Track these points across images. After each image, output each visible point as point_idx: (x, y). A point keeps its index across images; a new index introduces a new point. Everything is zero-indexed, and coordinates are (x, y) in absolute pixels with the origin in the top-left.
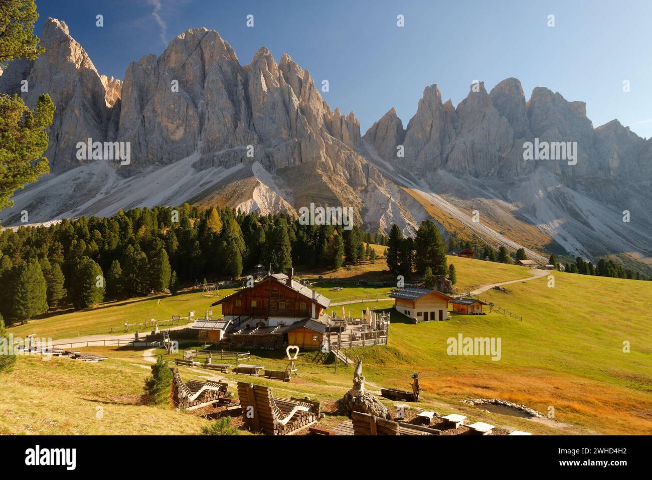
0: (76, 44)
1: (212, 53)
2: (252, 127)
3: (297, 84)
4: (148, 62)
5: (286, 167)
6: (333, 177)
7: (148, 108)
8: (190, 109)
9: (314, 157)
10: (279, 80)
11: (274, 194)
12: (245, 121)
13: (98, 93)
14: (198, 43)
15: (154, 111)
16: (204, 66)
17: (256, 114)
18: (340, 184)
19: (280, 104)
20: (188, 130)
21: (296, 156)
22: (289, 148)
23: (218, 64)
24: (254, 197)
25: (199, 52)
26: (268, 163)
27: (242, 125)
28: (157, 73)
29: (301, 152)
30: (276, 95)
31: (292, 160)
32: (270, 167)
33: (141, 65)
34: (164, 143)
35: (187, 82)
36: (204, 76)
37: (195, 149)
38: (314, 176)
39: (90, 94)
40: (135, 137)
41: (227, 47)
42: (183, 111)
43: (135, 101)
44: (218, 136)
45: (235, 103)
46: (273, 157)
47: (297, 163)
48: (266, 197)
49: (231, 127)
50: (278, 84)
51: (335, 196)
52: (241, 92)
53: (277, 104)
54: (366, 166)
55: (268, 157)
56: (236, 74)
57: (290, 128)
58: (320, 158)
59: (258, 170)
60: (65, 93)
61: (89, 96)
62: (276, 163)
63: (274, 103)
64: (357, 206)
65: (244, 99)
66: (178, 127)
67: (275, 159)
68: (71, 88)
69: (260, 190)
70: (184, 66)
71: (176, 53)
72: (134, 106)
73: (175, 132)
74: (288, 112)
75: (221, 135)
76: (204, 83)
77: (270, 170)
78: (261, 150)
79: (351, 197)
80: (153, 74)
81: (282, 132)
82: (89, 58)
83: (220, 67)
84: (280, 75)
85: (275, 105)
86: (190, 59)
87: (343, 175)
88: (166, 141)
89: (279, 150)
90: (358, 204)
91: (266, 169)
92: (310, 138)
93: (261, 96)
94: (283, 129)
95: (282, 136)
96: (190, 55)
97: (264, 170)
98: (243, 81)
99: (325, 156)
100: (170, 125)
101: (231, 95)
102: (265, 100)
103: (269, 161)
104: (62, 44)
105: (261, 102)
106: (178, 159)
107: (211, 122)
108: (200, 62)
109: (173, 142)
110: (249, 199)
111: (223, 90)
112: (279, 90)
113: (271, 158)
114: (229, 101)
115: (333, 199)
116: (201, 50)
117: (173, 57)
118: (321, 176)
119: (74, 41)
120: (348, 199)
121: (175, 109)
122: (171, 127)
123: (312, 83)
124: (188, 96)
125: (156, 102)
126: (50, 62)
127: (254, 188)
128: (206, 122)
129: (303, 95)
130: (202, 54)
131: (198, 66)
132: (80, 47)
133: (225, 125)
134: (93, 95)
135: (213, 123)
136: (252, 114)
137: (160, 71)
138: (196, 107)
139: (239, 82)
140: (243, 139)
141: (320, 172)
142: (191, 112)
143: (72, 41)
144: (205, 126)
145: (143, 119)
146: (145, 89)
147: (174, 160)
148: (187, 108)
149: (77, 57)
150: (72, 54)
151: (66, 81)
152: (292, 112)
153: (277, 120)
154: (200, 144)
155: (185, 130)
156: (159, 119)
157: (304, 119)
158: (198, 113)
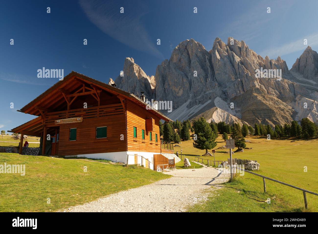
0: (136, 65)
1: (192, 49)
2: (215, 80)
3: (238, 50)
4: (164, 63)
5: (236, 96)
6: (266, 96)
7: (166, 83)
8: (184, 79)
9: (251, 87)
10: (227, 51)
11: (226, 113)
12: (211, 77)
13: (147, 83)
14: (185, 47)
15: (169, 85)
16: (189, 57)
17: (216, 72)
18: (272, 99)
19: (228, 63)
20: (184, 89)
21: (240, 89)
22: (236, 85)
23: (195, 54)
24: (213, 117)
25: (186, 52)
26: (224, 97)
27: (209, 79)
28: (169, 67)
29: (243, 86)
30: (226, 59)
31: (238, 92)
32: (226, 98)
33: (162, 66)
34: (174, 99)
35: (182, 67)
36: (190, 61)
37: (188, 98)
38: (252, 98)
39: (143, 84)
40: (161, 99)
41: (199, 44)
42: (181, 81)
43: (161, 82)
44: (198, 89)
45: (205, 70)
46: (227, 93)
47: (242, 93)
48: (221, 116)
49: (204, 82)
50: (226, 53)
51: (269, 108)
52: (208, 64)
53: (226, 64)
54: (292, 85)
55: (225, 93)
56: (205, 56)
57: (236, 74)
58: (255, 86)
59: (218, 102)
60: (133, 87)
61: (143, 85)
62: (229, 96)
63: (225, 63)
64: (288, 111)
65: (210, 67)
66: (180, 90)
67: (228, 94)
68: (136, 84)
69: (217, 112)
70: (180, 60)
71: (176, 55)
72: (160, 85)
73: (179, 92)
74: (233, 66)
75: (200, 88)
76: (190, 65)
77: (227, 100)
78: (219, 90)
79: (282, 107)
80: (167, 68)
81: (231, 78)
82: (142, 69)
83: (196, 55)
84: (227, 49)
85: (225, 64)
86: (182, 56)
87: (275, 94)
88: (175, 98)
89: (230, 88)
90: (288, 110)
91: (223, 100)
92: (247, 76)
93: (217, 62)
94: (232, 76)
95: (232, 80)
96: (182, 54)
97: (222, 101)
98: (209, 58)
99: (260, 84)
100: (176, 89)
101: (203, 67)
102: (219, 64)
103: (225, 95)
104: (131, 67)
105: (218, 65)
106: (181, 105)
107: (194, 83)
108: (187, 56)
109: (178, 97)
110: (210, 118)
111: (199, 65)
112: (227, 56)
113: (226, 94)
114: (202, 70)
115: (267, 110)
116: (187, 50)
117: (175, 57)
118: (256, 97)
119: (135, 64)
120: (280, 108)
121: (177, 81)
122: (177, 90)
123: (247, 46)
124: (183, 73)
125: (169, 80)
126: (127, 75)
127: (214, 112)
128: (193, 84)
129: (243, 55)
130: (188, 52)
131: (186, 58)
132: (138, 66)
133: (201, 82)
134: (145, 85)
135: (196, 83)
136: (214, 73)
137: (170, 66)
138: (188, 78)
139: (207, 59)
140: (210, 87)
141: (255, 94)
142: (185, 81)
143: (134, 64)
144: (193, 86)
145: (164, 90)
146: (165, 76)
147: (179, 106)
148: (183, 79)
149: (137, 70)
150: (135, 69)
151: (133, 81)
152: (235, 65)
153: (228, 72)
154: (191, 95)
155: (183, 90)
156: (171, 88)
157: (242, 67)
158: (188, 80)
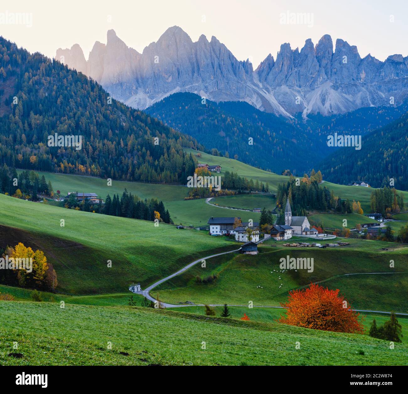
5: (212, 91)
21: (216, 87)
22: (213, 84)
29: (218, 85)
32: (207, 92)
57: (215, 75)
62: (209, 90)
74: (213, 68)
89: (210, 85)
92: (221, 80)
94: (211, 76)
105: (203, 64)
153: (209, 72)
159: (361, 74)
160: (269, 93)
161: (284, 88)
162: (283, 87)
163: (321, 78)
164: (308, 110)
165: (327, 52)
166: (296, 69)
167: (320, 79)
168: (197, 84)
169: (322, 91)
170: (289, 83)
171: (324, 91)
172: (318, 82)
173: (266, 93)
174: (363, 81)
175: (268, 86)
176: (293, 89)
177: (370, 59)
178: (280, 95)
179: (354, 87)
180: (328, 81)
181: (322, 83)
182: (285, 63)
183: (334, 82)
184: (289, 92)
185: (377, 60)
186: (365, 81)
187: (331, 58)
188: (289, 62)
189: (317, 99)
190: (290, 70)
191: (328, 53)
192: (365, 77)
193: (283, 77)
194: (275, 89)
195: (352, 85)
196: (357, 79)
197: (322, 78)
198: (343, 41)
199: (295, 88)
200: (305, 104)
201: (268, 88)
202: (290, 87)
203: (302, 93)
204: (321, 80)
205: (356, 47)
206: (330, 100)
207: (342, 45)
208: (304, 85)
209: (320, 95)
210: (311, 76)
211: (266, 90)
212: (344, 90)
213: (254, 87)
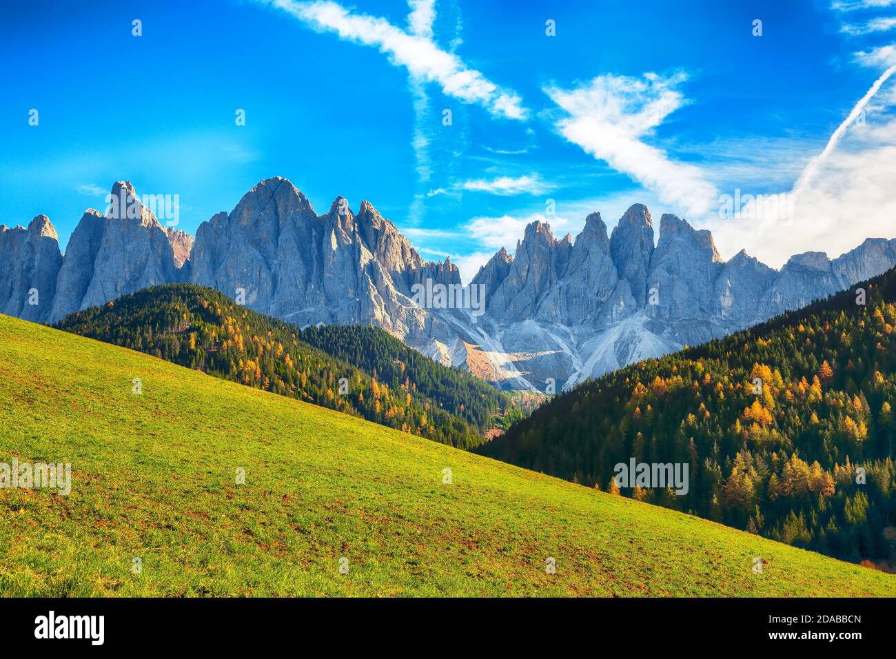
159: (722, 298)
160: (490, 335)
161: (530, 326)
162: (527, 322)
163: (622, 303)
164: (579, 376)
165: (638, 244)
166: (561, 283)
167: (620, 305)
168: (312, 309)
169: (622, 334)
170: (540, 314)
171: (626, 334)
172: (614, 313)
173: (482, 336)
174: (726, 315)
175: (492, 321)
176: (552, 329)
177: (745, 263)
178: (517, 340)
179: (704, 329)
180: (639, 313)
181: (624, 316)
182: (535, 266)
183: (654, 315)
184: (539, 336)
185: (761, 265)
186: (732, 315)
187: (648, 259)
188: (544, 266)
189: (606, 351)
190: (548, 284)
191: (642, 245)
192: (732, 306)
193: (529, 300)
194: (508, 327)
195: (699, 322)
196: (712, 309)
197: (624, 303)
198: (676, 218)
199: (556, 327)
200: (576, 363)
201: (491, 326)
202: (545, 323)
203: (572, 339)
204: (621, 308)
205: (709, 233)
206: (639, 356)
207: (675, 229)
208: (580, 321)
209: (616, 343)
210: (599, 298)
211: (484, 330)
212: (677, 335)
213: (455, 321)
